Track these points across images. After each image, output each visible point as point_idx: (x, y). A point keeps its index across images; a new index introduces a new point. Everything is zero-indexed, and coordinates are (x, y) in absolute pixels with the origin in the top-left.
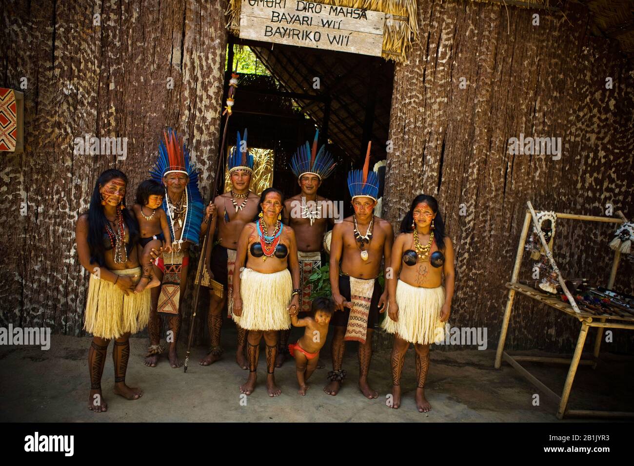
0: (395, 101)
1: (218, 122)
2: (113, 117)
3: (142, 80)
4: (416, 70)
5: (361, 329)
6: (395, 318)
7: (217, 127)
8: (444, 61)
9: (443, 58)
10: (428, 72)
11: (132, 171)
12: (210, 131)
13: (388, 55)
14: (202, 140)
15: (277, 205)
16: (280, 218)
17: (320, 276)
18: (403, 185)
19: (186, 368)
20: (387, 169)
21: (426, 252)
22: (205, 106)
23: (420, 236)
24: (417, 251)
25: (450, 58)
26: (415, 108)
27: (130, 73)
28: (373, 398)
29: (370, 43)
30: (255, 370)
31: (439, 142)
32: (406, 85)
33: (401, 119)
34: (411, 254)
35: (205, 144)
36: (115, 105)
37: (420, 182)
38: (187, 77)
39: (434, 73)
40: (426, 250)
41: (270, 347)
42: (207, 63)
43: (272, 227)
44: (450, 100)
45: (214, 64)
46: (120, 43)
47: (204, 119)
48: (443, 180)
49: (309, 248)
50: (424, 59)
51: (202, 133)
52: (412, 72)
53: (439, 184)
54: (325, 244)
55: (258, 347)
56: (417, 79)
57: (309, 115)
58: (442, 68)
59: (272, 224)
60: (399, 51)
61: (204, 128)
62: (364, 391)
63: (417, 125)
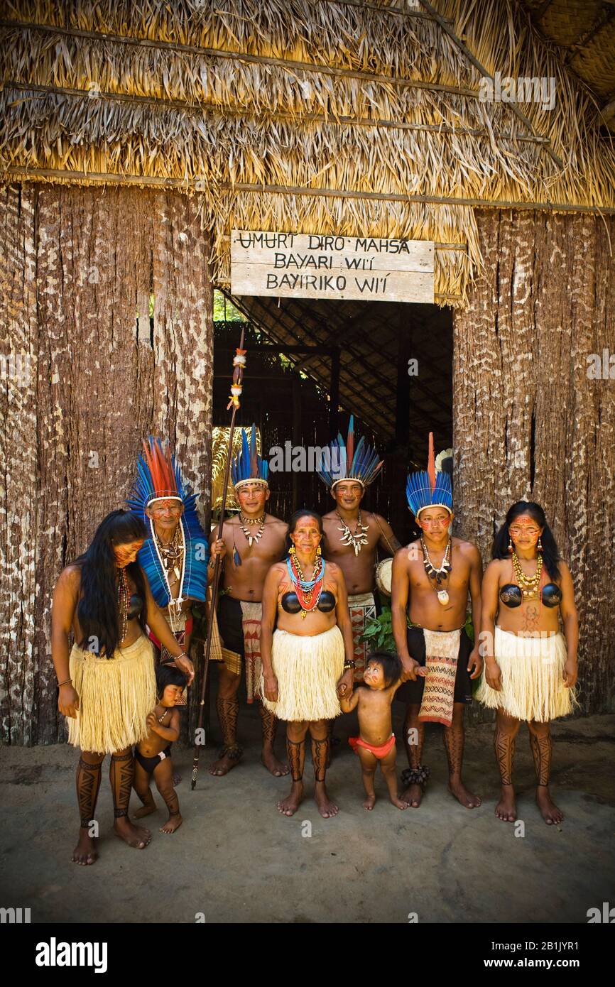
0: (458, 364)
1: (210, 416)
2: (59, 422)
3: (98, 367)
4: (485, 317)
5: (444, 705)
6: (497, 685)
7: (208, 423)
8: (523, 301)
9: (521, 297)
10: (502, 318)
11: (91, 497)
12: (200, 430)
13: (443, 299)
14: (189, 444)
15: (314, 535)
16: (319, 552)
17: (379, 629)
18: (480, 483)
19: (194, 783)
20: (455, 462)
21: (535, 586)
22: (189, 395)
23: (522, 562)
24: (521, 586)
25: (531, 296)
26: (488, 372)
27: (80, 357)
28: (474, 806)
29: (417, 286)
30: (300, 778)
31: (526, 418)
32: (472, 340)
33: (469, 389)
34: (512, 590)
35: (194, 450)
36: (62, 406)
37: (504, 476)
38: (161, 356)
39: (510, 320)
40: (533, 583)
41: (317, 742)
42: (188, 333)
43: (310, 567)
44: (536, 355)
45: (198, 335)
46: (63, 317)
47: (189, 414)
48: (537, 471)
49: (357, 589)
50: (495, 301)
51: (187, 435)
52: (478, 321)
53: (532, 478)
54: (378, 580)
55: (302, 745)
56: (487, 330)
57: (306, 373)
58: (520, 311)
59: (309, 562)
60: (458, 293)
61: (190, 427)
62: (459, 796)
63: (494, 395)
